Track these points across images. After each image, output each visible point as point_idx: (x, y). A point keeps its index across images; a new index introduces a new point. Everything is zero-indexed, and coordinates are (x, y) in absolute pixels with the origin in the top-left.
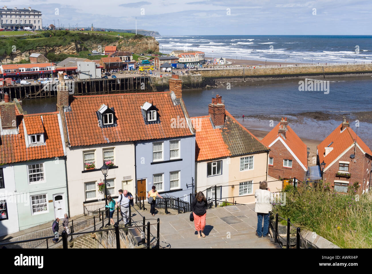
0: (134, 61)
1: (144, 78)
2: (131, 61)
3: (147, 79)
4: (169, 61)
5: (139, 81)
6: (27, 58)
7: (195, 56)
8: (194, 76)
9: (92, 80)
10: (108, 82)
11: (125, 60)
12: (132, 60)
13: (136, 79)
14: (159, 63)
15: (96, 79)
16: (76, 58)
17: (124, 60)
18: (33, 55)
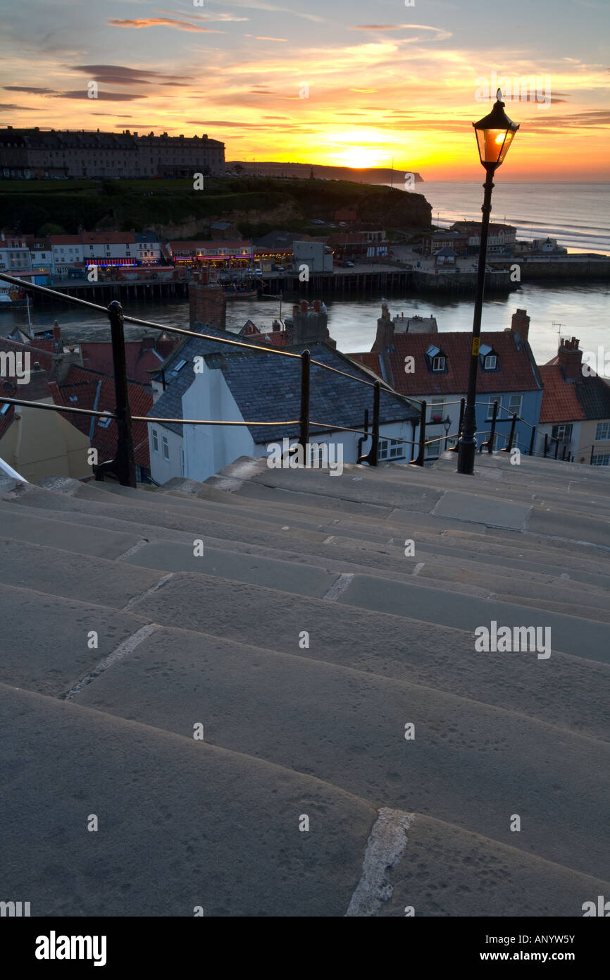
0: (387, 241)
1: (406, 273)
2: (383, 241)
3: (411, 275)
4: (450, 243)
5: (396, 279)
6: (206, 230)
7: (499, 234)
8: (495, 274)
9: (318, 275)
10: (344, 279)
11: (372, 238)
12: (385, 239)
13: (391, 274)
14: (432, 247)
15: (323, 272)
16: (288, 234)
17: (370, 239)
18: (216, 226)
